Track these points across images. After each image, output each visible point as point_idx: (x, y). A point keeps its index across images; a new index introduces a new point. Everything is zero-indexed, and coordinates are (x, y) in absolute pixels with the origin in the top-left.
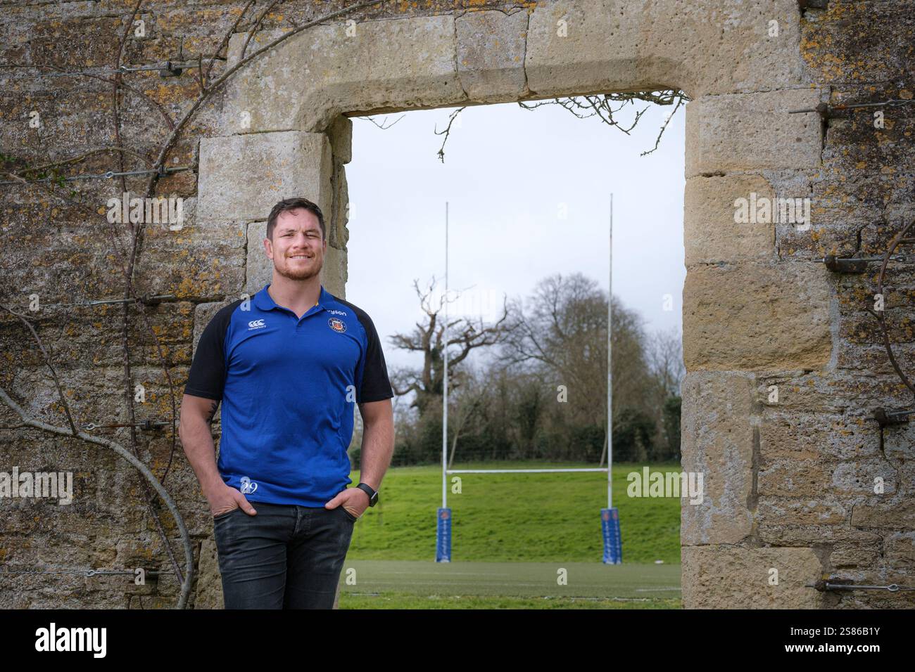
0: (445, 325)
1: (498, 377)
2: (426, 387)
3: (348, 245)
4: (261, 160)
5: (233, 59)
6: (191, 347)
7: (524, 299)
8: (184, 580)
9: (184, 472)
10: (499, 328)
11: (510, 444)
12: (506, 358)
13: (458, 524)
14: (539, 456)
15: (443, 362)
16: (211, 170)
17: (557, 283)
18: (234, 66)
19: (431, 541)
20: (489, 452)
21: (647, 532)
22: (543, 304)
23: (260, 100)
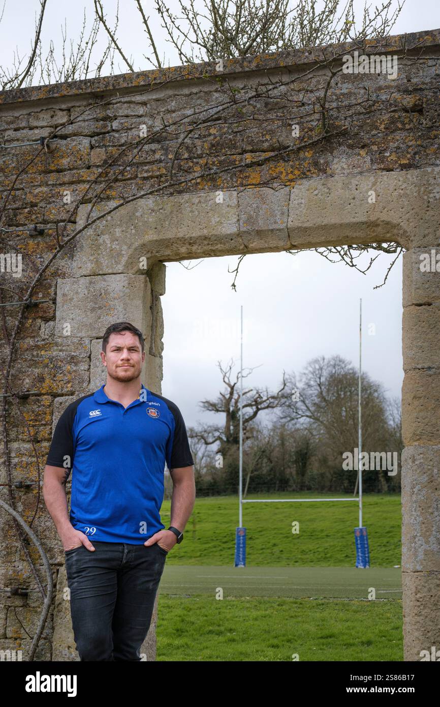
0: (241, 394)
1: (279, 431)
2: (227, 439)
3: (163, 354)
4: (101, 295)
5: (81, 222)
6: (51, 428)
7: (297, 374)
8: (46, 596)
9: (46, 519)
10: (280, 396)
11: (288, 480)
12: (285, 417)
13: (251, 538)
14: (309, 489)
15: (239, 420)
16: (65, 301)
17: (321, 363)
18: (81, 228)
19: (230, 552)
20: (273, 485)
21: (388, 544)
22: (311, 378)
23: (100, 252)
